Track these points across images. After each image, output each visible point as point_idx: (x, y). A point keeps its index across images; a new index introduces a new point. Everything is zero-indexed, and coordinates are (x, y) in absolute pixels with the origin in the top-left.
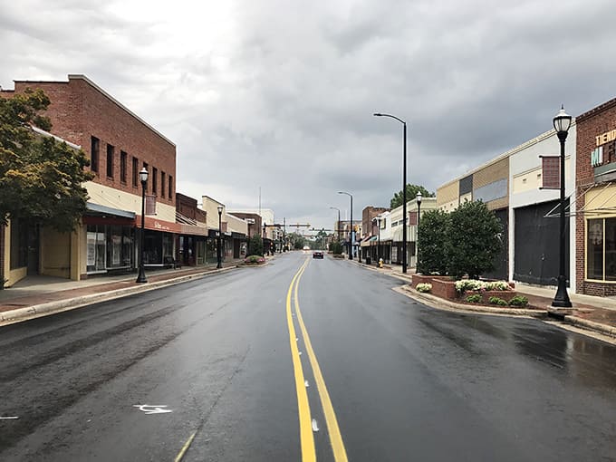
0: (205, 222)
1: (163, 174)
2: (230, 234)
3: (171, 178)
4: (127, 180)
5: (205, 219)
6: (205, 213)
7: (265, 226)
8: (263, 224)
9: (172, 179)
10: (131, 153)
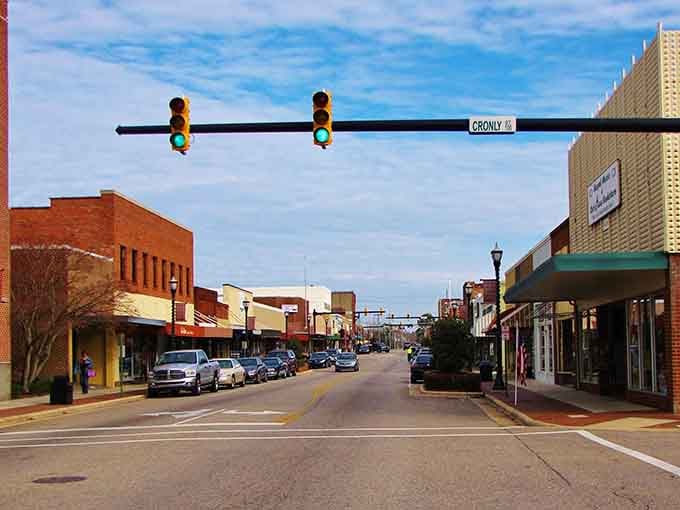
0: (227, 318)
1: (181, 267)
2: (260, 333)
3: (188, 269)
4: (149, 283)
5: (227, 314)
6: (227, 307)
7: (315, 314)
8: (311, 311)
9: (189, 271)
10: (151, 253)
